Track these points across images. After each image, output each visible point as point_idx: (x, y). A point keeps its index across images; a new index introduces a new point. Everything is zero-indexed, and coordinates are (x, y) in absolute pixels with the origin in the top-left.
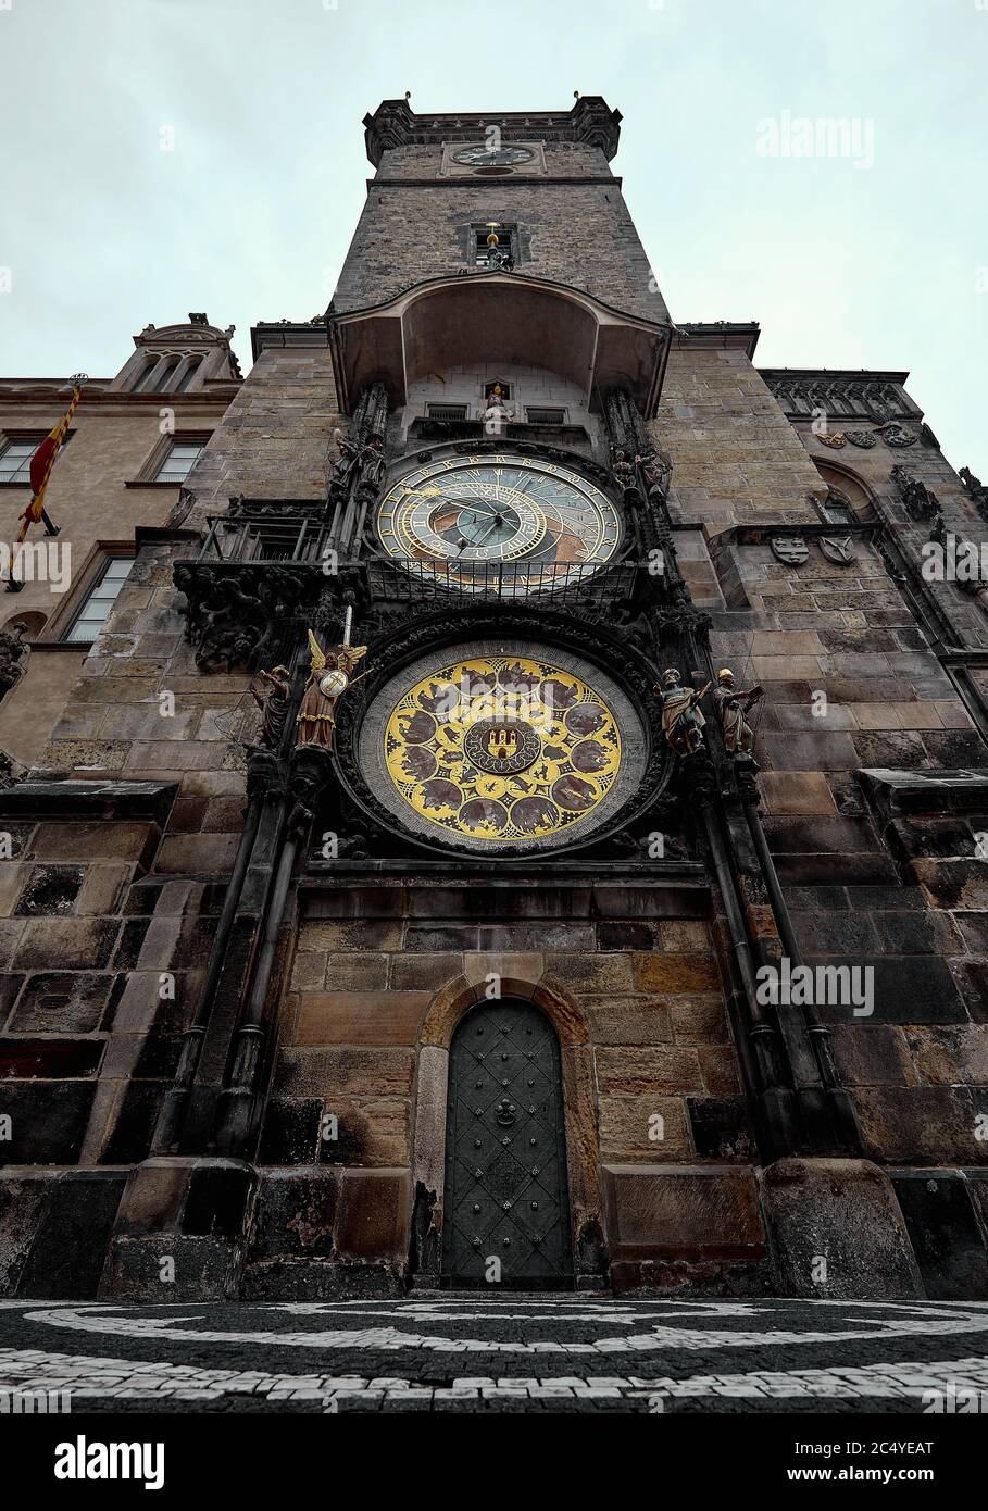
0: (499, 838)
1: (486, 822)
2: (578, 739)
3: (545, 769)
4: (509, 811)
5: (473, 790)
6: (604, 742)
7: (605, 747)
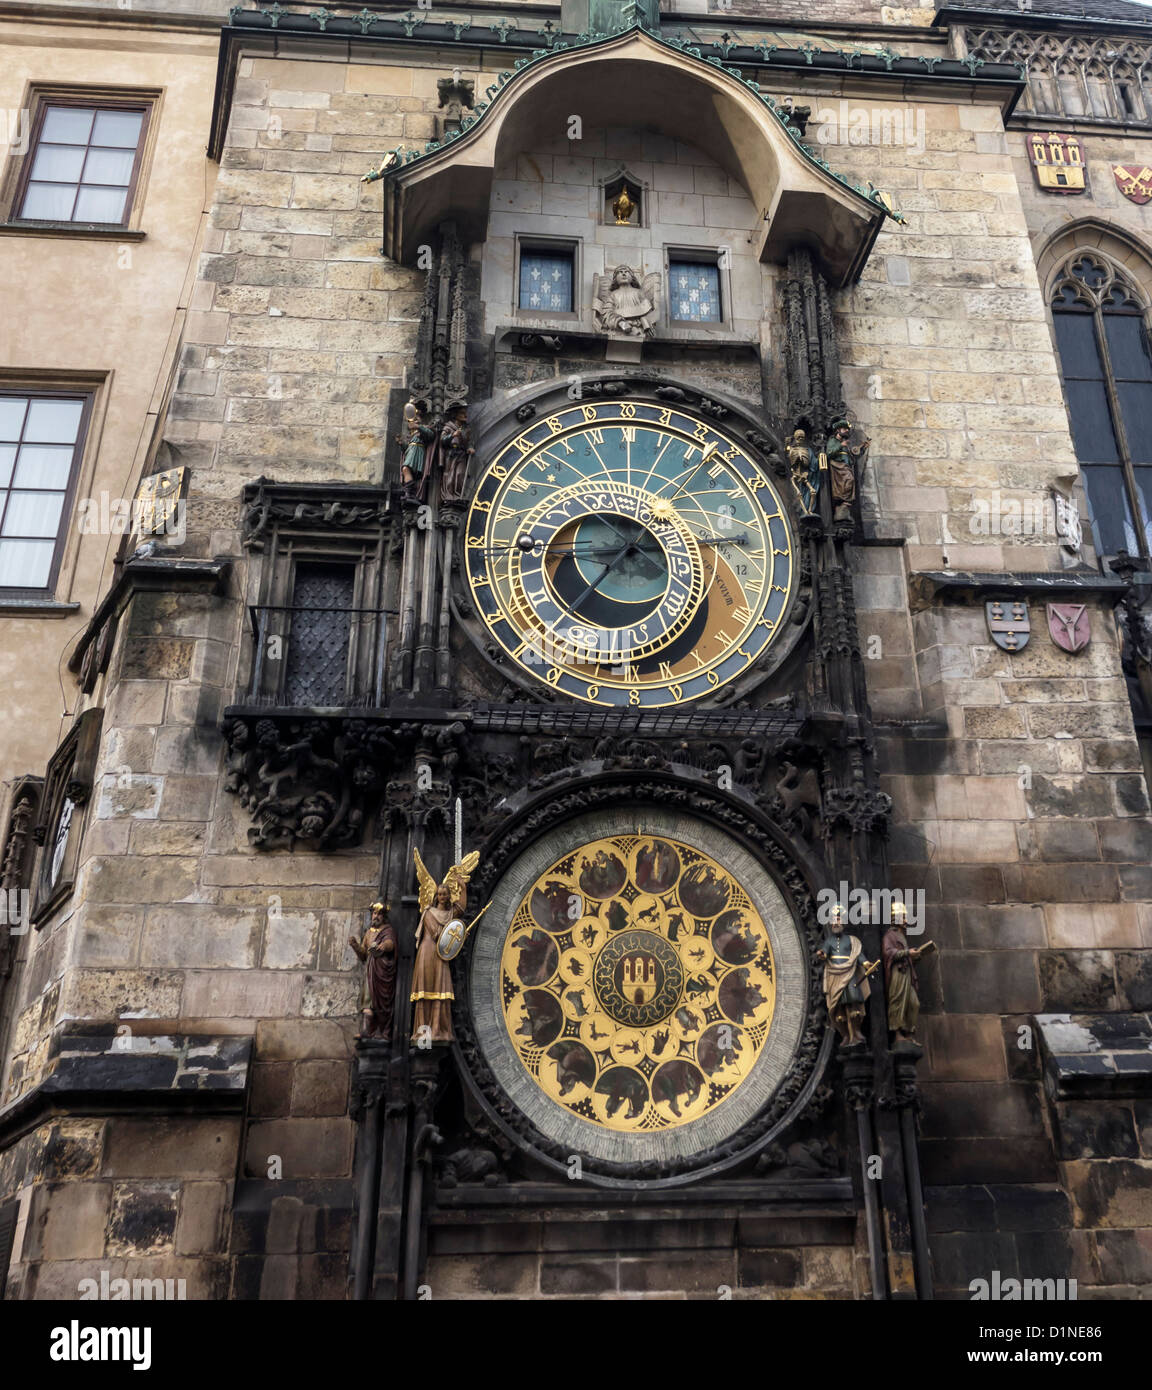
0: (751, 906)
1: (742, 931)
3: (643, 914)
4: (714, 918)
5: (713, 970)
6: (578, 871)
7: (583, 866)
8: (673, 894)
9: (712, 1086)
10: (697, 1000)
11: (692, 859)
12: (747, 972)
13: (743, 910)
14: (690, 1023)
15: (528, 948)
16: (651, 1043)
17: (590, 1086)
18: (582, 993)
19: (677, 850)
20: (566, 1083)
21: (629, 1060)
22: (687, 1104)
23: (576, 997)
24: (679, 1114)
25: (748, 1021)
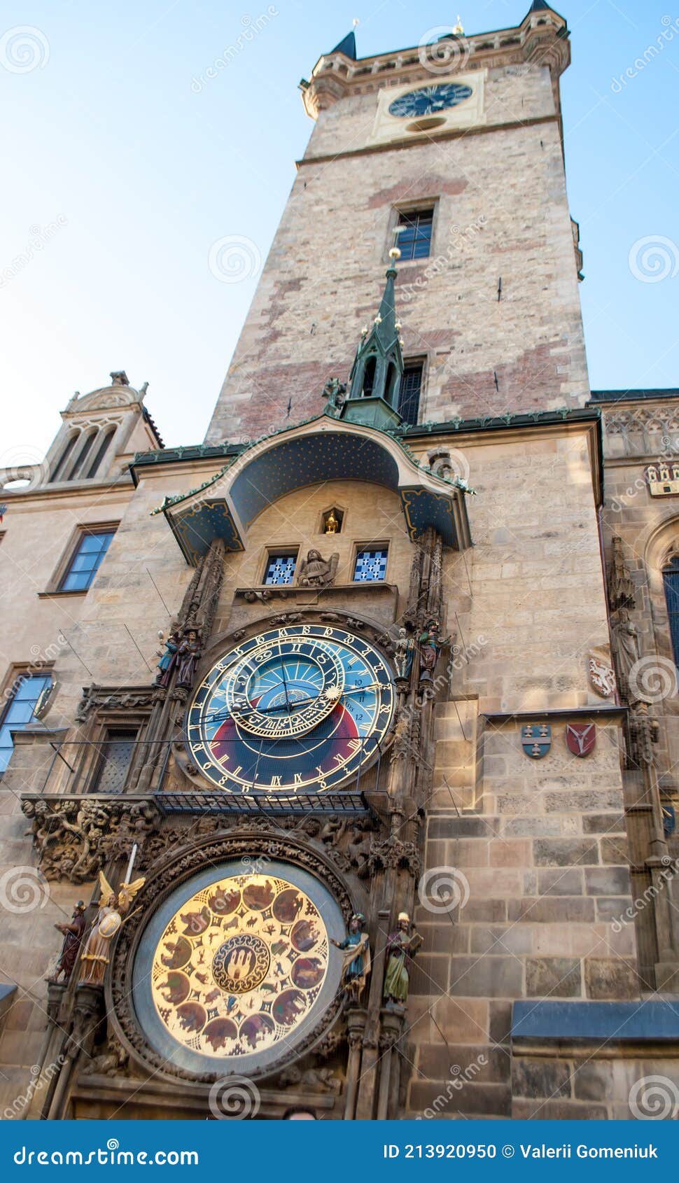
1: (259, 1035)
2: (289, 926)
3: (279, 965)
4: (271, 1016)
5: (239, 1015)
6: (309, 918)
7: (311, 922)
8: (291, 986)
9: (170, 1011)
10: (223, 1003)
11: (311, 997)
12: (234, 1038)
13: (274, 1033)
14: (210, 998)
15: (265, 891)
16: (203, 973)
17: (183, 933)
18: (237, 926)
19: (318, 986)
20: (187, 918)
21: (194, 959)
22: (163, 994)
23: (234, 923)
24: (158, 988)
25: (204, 1038)
